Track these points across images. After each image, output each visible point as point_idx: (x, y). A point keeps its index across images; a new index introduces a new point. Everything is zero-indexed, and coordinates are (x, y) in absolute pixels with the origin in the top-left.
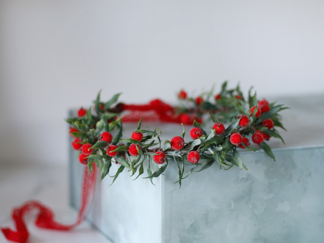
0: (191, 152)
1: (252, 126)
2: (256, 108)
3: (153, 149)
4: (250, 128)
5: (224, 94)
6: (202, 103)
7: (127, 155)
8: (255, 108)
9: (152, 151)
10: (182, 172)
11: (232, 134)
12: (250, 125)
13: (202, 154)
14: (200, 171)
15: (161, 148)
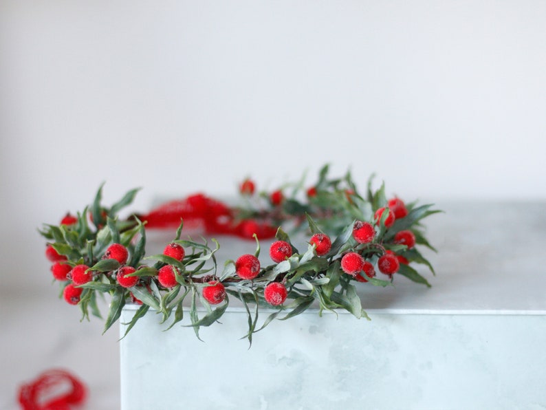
0: (271, 284)
1: (378, 242)
2: (386, 210)
3: (203, 277)
4: (376, 246)
5: (323, 187)
6: (284, 203)
7: (154, 287)
8: (384, 209)
9: (199, 281)
10: (253, 320)
11: (343, 255)
12: (375, 240)
13: (291, 289)
14: (285, 319)
15: (217, 276)
